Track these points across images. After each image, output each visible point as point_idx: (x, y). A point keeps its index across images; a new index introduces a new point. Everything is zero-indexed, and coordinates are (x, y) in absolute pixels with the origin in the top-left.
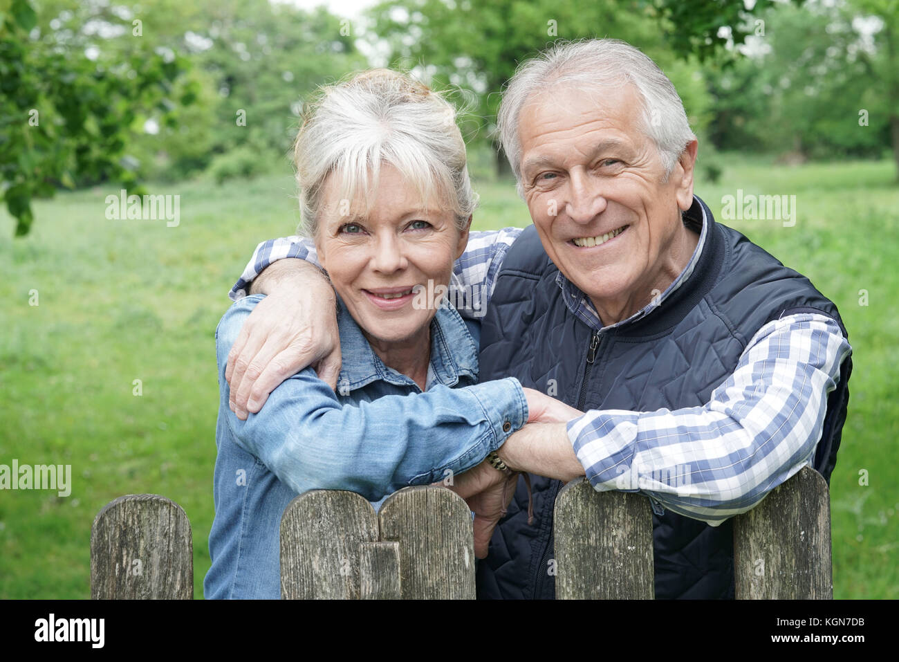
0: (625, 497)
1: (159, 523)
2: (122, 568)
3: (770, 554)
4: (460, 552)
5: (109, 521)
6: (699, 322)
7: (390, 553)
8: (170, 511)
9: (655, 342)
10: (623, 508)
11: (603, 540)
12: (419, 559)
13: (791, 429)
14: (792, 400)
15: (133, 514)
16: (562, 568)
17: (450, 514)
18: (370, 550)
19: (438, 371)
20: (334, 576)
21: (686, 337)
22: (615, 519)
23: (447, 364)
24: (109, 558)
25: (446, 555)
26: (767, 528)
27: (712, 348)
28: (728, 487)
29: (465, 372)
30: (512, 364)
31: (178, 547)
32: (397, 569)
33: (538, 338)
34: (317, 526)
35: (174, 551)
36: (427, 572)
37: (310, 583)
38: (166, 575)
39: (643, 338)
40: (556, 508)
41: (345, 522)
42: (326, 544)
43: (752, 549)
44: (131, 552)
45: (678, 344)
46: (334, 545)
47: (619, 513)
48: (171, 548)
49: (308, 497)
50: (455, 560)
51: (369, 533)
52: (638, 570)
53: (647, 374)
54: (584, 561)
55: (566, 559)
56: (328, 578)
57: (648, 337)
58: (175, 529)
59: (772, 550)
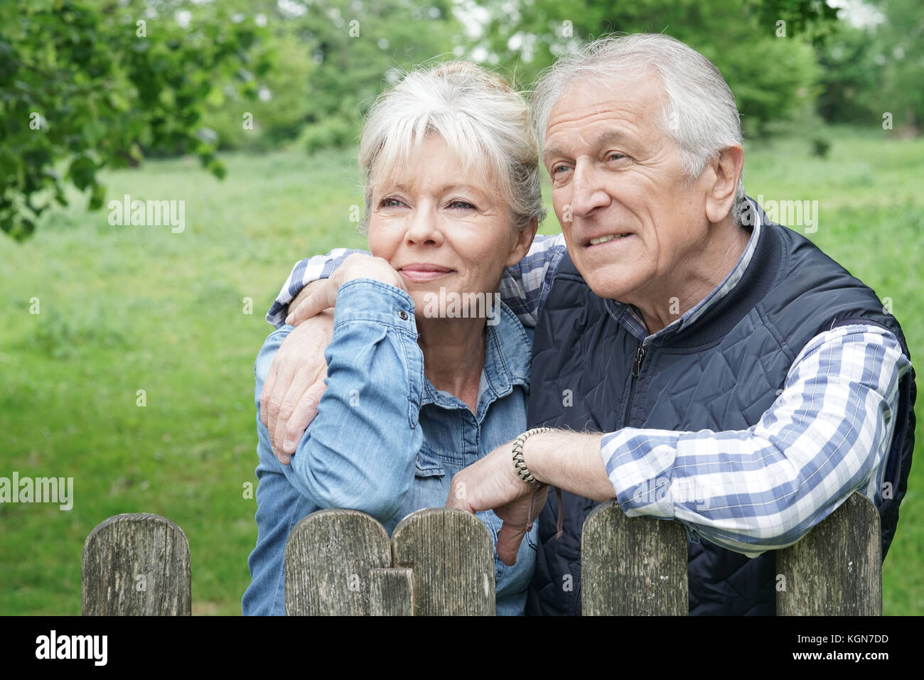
0: (658, 523)
1: (155, 545)
2: (115, 592)
3: (815, 586)
4: (480, 579)
5: (101, 542)
6: (749, 333)
7: (402, 581)
8: (166, 532)
9: (702, 354)
10: (656, 534)
11: (634, 568)
12: (435, 586)
13: (842, 458)
14: (845, 426)
15: (127, 535)
16: (588, 597)
17: (469, 539)
18: (381, 578)
19: (491, 379)
20: (342, 604)
21: (734, 350)
22: (647, 547)
23: (502, 372)
24: (100, 581)
25: (464, 583)
26: (812, 557)
27: (759, 362)
28: (769, 524)
29: (519, 382)
30: (561, 374)
31: (175, 570)
32: (410, 598)
33: (589, 350)
34: (324, 550)
35: (170, 575)
36: (444, 600)
37: (317, 611)
38: (162, 600)
39: (691, 350)
40: (583, 533)
41: (355, 547)
42: (334, 570)
43: (795, 580)
44: (124, 575)
45: (726, 357)
46: (343, 571)
47: (651, 541)
48: (167, 572)
49: (315, 519)
50: (473, 588)
51: (380, 558)
52: (671, 601)
53: (692, 389)
54: (613, 591)
55: (593, 589)
56: (335, 606)
57: (696, 349)
58: (171, 552)
59: (817, 581)
